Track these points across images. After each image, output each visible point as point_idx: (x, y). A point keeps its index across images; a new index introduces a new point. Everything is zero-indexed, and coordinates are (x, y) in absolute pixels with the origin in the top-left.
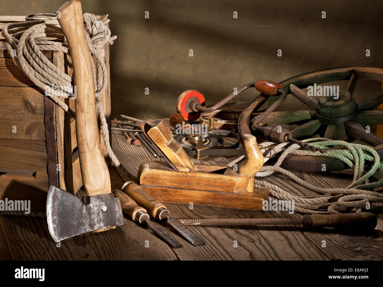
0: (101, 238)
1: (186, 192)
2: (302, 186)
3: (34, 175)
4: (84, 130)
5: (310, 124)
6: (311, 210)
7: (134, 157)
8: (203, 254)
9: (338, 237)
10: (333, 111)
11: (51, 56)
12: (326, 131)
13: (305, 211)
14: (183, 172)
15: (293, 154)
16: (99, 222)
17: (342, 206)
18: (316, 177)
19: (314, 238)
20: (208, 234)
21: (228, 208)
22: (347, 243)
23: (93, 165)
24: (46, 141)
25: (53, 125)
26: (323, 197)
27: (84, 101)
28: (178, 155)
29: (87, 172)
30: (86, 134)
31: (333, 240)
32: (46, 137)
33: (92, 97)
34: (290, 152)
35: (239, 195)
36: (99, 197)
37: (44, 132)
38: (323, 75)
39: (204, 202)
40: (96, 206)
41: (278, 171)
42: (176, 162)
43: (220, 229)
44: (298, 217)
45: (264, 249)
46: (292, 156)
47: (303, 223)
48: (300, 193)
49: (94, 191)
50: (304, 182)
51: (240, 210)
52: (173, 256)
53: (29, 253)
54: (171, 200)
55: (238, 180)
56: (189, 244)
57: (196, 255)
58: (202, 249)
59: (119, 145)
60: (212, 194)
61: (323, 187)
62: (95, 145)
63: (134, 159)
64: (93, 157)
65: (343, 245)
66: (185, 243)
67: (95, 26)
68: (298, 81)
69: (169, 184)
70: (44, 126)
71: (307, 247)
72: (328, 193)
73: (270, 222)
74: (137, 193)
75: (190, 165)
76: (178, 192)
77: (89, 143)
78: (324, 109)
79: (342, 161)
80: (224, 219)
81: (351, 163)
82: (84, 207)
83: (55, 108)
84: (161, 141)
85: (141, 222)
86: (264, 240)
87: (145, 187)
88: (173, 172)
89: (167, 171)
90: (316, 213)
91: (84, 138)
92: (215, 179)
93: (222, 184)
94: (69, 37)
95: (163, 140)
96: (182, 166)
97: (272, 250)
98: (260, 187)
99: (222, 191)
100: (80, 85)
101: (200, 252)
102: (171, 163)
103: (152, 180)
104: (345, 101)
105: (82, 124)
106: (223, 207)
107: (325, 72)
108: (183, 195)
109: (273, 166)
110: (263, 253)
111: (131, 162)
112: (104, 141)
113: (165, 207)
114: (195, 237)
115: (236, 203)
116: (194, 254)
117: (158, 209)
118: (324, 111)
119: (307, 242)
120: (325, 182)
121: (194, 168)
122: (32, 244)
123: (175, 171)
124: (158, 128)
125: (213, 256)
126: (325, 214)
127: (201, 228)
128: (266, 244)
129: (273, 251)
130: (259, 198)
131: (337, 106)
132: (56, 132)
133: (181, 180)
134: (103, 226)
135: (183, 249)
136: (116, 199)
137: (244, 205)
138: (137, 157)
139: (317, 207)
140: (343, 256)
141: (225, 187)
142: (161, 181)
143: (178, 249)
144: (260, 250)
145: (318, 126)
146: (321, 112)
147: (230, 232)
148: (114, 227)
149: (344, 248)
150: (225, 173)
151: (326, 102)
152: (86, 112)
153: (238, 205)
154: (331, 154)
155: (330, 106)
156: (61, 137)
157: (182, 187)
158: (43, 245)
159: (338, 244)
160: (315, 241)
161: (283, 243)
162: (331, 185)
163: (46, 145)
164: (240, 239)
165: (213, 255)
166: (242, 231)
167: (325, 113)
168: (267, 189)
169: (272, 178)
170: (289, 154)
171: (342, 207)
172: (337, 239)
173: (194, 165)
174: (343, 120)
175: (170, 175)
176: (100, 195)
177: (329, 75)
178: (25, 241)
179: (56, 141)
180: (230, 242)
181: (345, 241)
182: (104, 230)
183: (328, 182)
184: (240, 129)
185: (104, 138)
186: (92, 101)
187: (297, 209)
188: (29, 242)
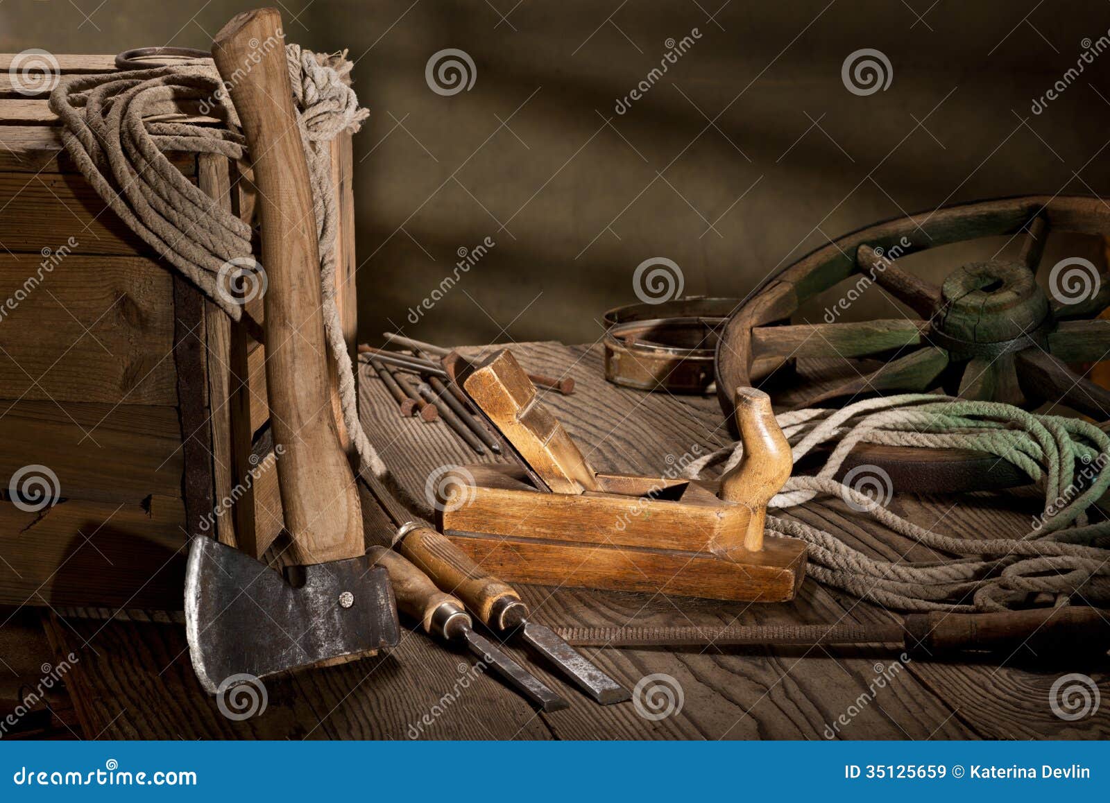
0: (336, 684)
1: (573, 552)
2: (897, 532)
3: (146, 504)
4: (290, 376)
5: (919, 357)
6: (925, 600)
7: (423, 455)
8: (625, 727)
9: (1006, 676)
10: (984, 321)
11: (194, 167)
12: (963, 378)
13: (910, 603)
14: (563, 495)
15: (870, 443)
16: (331, 637)
17: (1013, 589)
18: (937, 508)
19: (938, 681)
20: (639, 670)
21: (693, 597)
22: (1030, 693)
23: (315, 475)
24: (178, 409)
25: (199, 364)
26: (960, 563)
27: (290, 297)
28: (549, 448)
29: (299, 496)
30: (296, 388)
31: (991, 686)
32: (179, 399)
33: (311, 284)
34: (864, 438)
35: (724, 559)
36: (331, 566)
37: (175, 384)
38: (950, 219)
39: (626, 579)
40: (323, 593)
41: (828, 490)
42: (543, 465)
43: (671, 654)
44: (891, 622)
45: (797, 712)
46: (868, 449)
47: (906, 638)
48: (892, 554)
49: (316, 551)
50: (905, 522)
51: (726, 603)
52: (542, 732)
53: (135, 726)
54: (532, 574)
55: (721, 517)
56: (584, 700)
57: (606, 731)
58: (622, 712)
59: (378, 421)
60: (648, 557)
61: (959, 536)
62: (320, 420)
63: (421, 457)
64: (316, 454)
65: (1021, 699)
66: (575, 696)
67: (313, 81)
68: (881, 236)
69: (524, 529)
70: (173, 366)
71: (920, 705)
72: (974, 553)
73: (814, 636)
74: (434, 555)
75: (583, 476)
76: (551, 551)
77: (303, 415)
78: (958, 316)
79: (1010, 462)
80: (684, 628)
81: (1037, 468)
82: (291, 595)
83: (203, 315)
84: (502, 407)
85: (447, 637)
86: (796, 687)
87: (458, 538)
88: (536, 496)
89: (519, 492)
90: (940, 610)
91: (291, 399)
92: (656, 514)
93: (677, 528)
94: (248, 113)
95: (509, 405)
96: (561, 478)
97: (819, 715)
98: (781, 535)
99: (676, 547)
100: (279, 250)
101: (617, 722)
102: (531, 469)
103: (478, 518)
104: (1018, 294)
105: (285, 359)
106: (678, 593)
107: (957, 213)
108: (564, 559)
109: (814, 478)
110: (795, 724)
111: (413, 466)
112: (342, 406)
113: (514, 594)
114: (601, 678)
115: (715, 581)
116: (600, 727)
117: (495, 599)
118: (957, 322)
119: (918, 692)
120: (963, 521)
121: (595, 484)
122: (143, 698)
123: (543, 492)
124: (495, 371)
125: (653, 732)
126: (968, 612)
127: (618, 653)
128: (803, 696)
129: (823, 717)
130: (779, 569)
131: (995, 307)
132: (206, 382)
133: (560, 517)
134: (342, 648)
135: (570, 713)
136: (379, 573)
137: (738, 589)
138: (431, 454)
139: (942, 593)
140: (1021, 730)
141: (684, 536)
142: (501, 521)
143: (556, 712)
144: (786, 715)
145: (942, 365)
146: (947, 324)
147: (701, 663)
148: (374, 653)
149: (1024, 709)
150: (684, 496)
151: (961, 295)
152: (294, 326)
153: (721, 588)
154: (979, 443)
155: (975, 308)
156: (223, 397)
157: (563, 538)
158: (174, 704)
159: (1007, 697)
160: (940, 689)
161: (849, 694)
162: (980, 529)
163: (180, 421)
164: (730, 684)
165: (654, 730)
166: (733, 661)
167: (959, 327)
168: (801, 543)
169: (814, 512)
170: (859, 443)
171: (1013, 592)
172: (1000, 682)
173: (596, 474)
174: (1010, 346)
175: (529, 503)
176: (335, 561)
177: (969, 219)
178: (121, 692)
179: (209, 407)
180: (701, 694)
181: (1024, 689)
182: (346, 659)
183: (971, 522)
184: (720, 373)
185: (341, 398)
186: (313, 295)
187: (887, 599)
188: (133, 693)
